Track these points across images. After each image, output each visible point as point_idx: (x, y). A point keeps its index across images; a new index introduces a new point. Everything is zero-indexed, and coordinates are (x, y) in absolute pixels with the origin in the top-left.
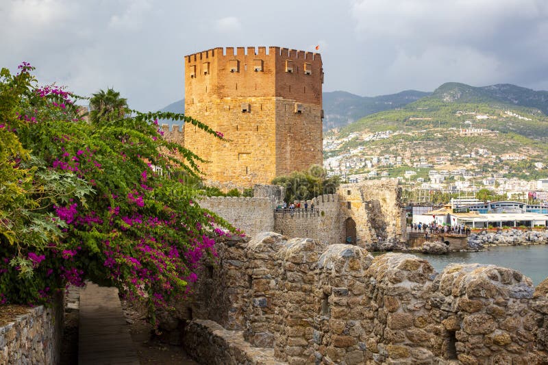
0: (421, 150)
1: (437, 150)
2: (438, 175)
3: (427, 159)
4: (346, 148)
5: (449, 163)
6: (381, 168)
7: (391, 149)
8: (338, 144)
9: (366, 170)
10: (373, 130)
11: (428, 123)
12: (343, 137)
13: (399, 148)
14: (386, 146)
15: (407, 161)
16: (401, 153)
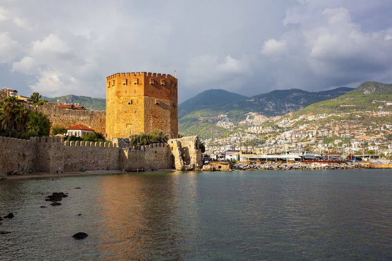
0: (346, 126)
1: (357, 126)
2: (357, 142)
3: (350, 132)
4: (296, 125)
5: (365, 134)
6: (318, 138)
7: (326, 125)
8: (292, 123)
9: (308, 139)
10: (315, 113)
11: (353, 108)
12: (295, 118)
13: (331, 124)
14: (322, 124)
15: (336, 134)
16: (332, 128)
